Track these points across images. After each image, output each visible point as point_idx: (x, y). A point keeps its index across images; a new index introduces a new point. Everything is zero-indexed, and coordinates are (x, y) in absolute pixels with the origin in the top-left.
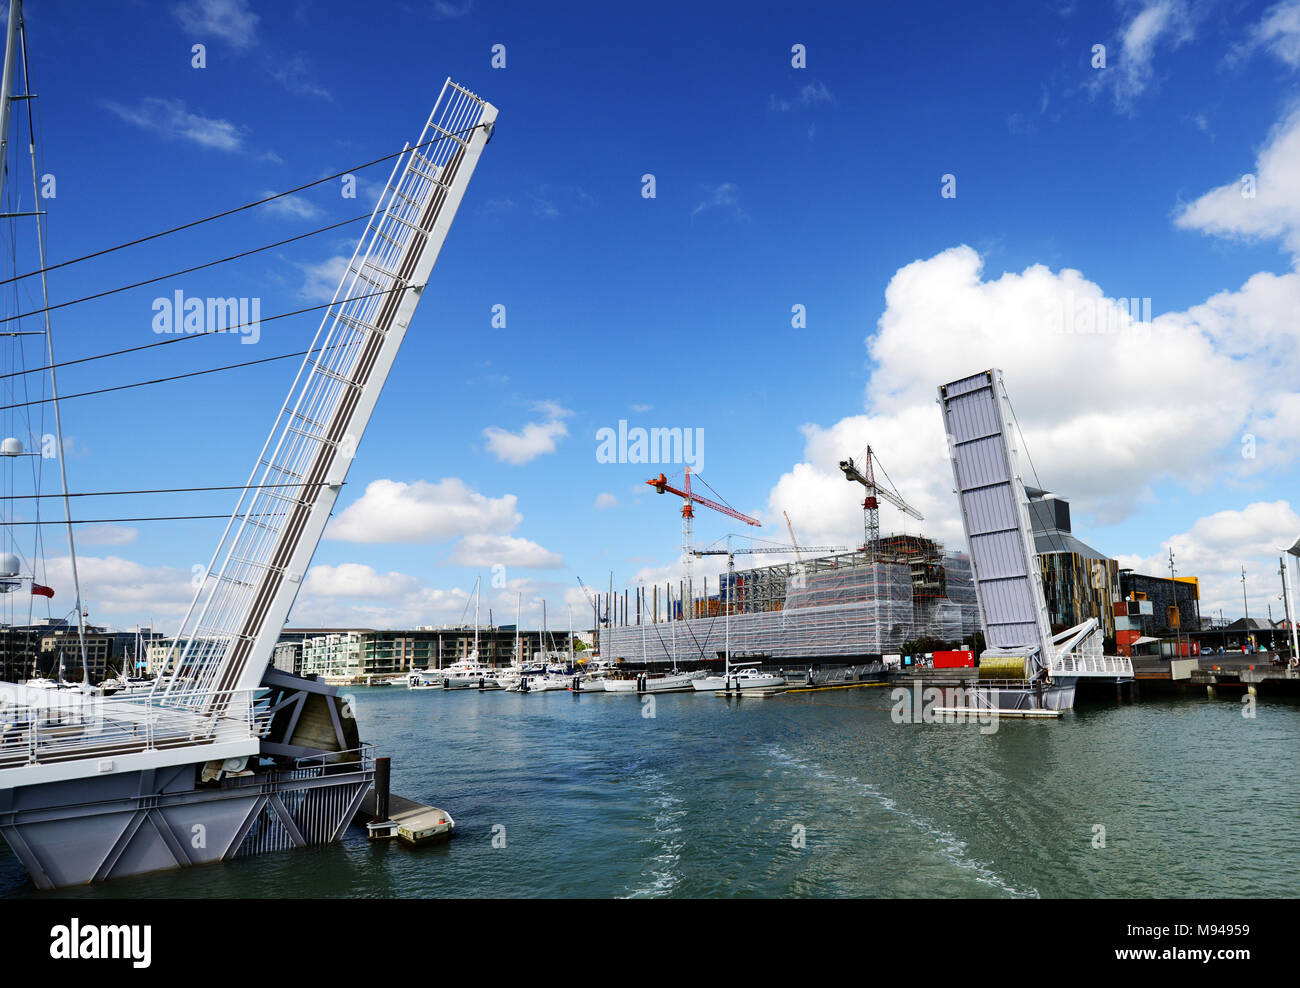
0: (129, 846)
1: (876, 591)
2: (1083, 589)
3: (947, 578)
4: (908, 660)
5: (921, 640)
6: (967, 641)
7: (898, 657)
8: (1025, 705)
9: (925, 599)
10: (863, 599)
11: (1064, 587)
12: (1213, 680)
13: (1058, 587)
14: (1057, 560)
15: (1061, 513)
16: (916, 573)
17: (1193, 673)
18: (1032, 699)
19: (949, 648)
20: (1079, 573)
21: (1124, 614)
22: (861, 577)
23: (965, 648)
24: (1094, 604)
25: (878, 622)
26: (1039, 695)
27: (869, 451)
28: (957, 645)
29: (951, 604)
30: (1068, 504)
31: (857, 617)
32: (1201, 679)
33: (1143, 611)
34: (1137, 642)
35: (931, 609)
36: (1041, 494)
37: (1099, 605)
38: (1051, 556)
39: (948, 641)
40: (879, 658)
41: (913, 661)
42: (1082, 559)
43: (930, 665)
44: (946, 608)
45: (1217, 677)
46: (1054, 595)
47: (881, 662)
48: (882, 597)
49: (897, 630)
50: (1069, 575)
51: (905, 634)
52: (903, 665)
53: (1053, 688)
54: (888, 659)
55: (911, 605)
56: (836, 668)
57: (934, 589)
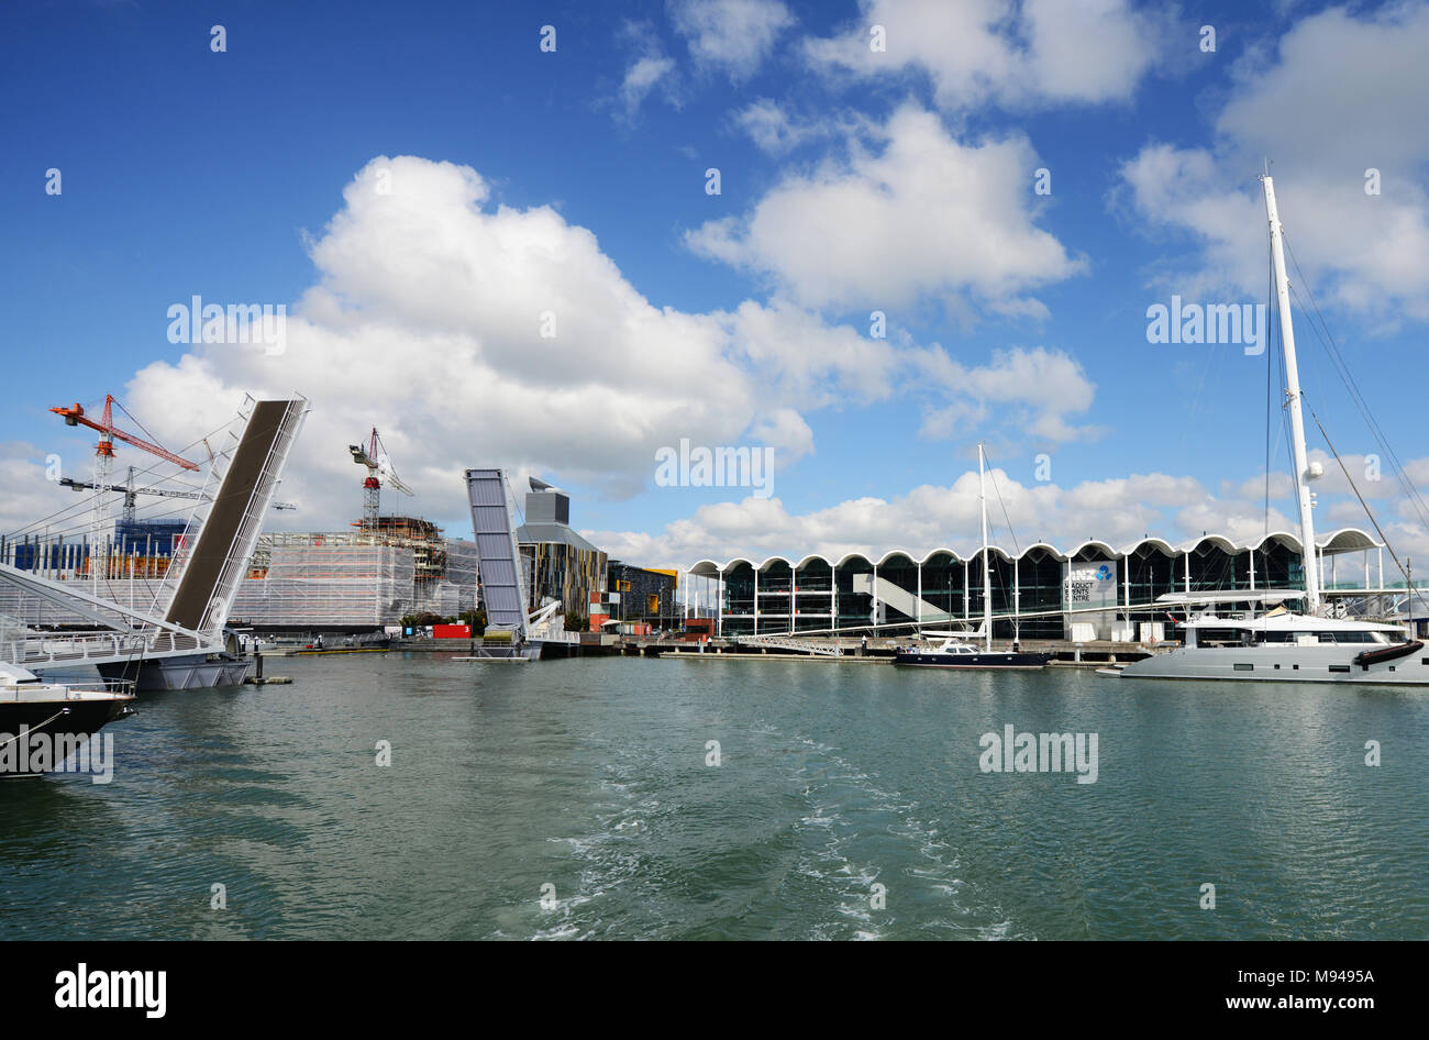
0: (191, 680)
1: (379, 571)
2: (574, 576)
3: (447, 561)
4: (409, 631)
5: (420, 615)
6: (462, 617)
7: (401, 628)
8: (511, 655)
9: (425, 580)
10: (364, 576)
11: (557, 574)
12: (624, 646)
13: (551, 572)
14: (552, 549)
15: (562, 506)
16: (419, 555)
17: (615, 642)
18: (514, 652)
19: (447, 622)
20: (570, 562)
21: (597, 602)
22: (361, 556)
23: (461, 623)
24: (583, 589)
25: (378, 597)
26: (519, 650)
27: (374, 433)
28: (454, 621)
29: (450, 584)
30: (568, 499)
31: (356, 591)
32: (618, 646)
33: (611, 601)
34: (606, 624)
35: (430, 588)
36: (543, 487)
37: (587, 590)
38: (548, 545)
39: (446, 616)
40: (382, 628)
41: (414, 632)
42: (575, 551)
43: (430, 635)
44: (444, 588)
45: (627, 645)
46: (547, 579)
47: (383, 631)
48: (385, 575)
49: (397, 605)
50: (561, 565)
51: (404, 609)
52: (405, 635)
53: (528, 647)
54: (389, 630)
55: (413, 583)
56: (334, 636)
57: (435, 571)
